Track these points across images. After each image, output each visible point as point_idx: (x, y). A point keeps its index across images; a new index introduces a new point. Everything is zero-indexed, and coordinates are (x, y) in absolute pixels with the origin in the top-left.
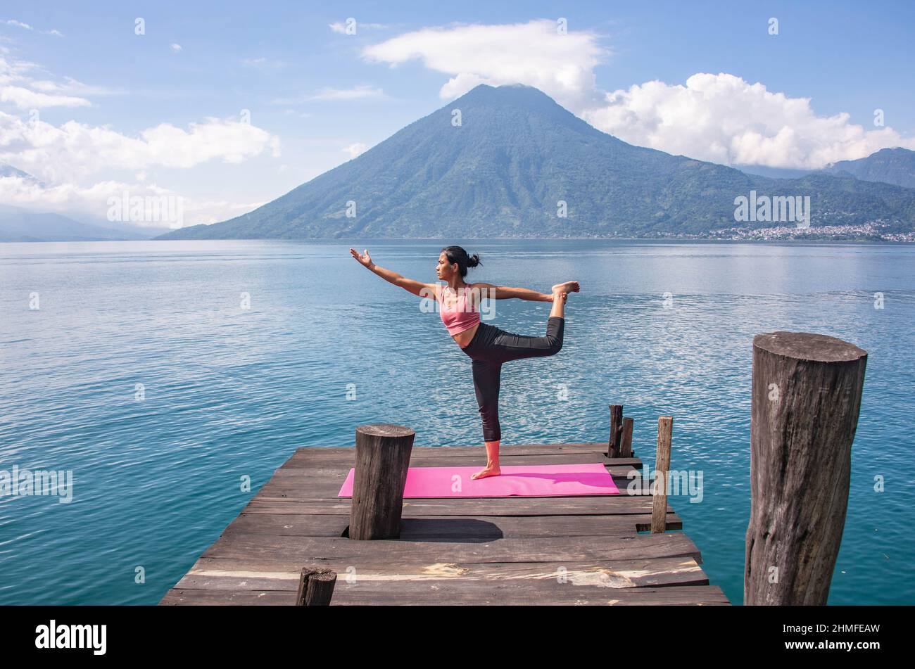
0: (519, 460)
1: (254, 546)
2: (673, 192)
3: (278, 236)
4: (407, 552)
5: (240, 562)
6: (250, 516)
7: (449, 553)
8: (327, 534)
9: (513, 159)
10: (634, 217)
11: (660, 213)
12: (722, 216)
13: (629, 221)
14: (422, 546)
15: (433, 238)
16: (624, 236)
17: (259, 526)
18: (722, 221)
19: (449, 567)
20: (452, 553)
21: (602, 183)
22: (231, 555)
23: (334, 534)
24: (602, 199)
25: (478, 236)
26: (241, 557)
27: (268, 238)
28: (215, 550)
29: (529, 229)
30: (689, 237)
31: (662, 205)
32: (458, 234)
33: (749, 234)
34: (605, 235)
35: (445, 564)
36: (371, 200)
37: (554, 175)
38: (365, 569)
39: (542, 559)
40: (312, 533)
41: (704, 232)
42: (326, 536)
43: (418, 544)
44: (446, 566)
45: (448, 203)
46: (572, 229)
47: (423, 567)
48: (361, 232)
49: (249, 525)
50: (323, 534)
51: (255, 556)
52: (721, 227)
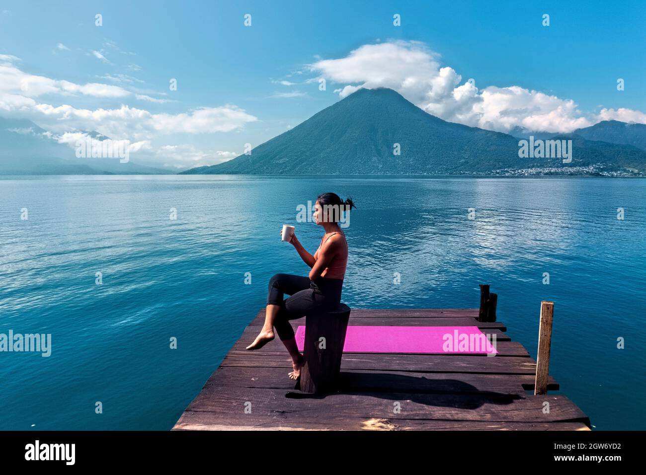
0: (415, 321)
1: (228, 399)
2: (471, 148)
3: (248, 173)
4: (347, 405)
5: (217, 415)
6: (226, 368)
7: (380, 408)
8: (284, 387)
9: (379, 130)
10: (447, 163)
11: (463, 160)
12: (500, 162)
13: (445, 165)
14: (358, 399)
15: (334, 174)
16: (442, 174)
17: (232, 378)
18: (499, 165)
19: (383, 422)
20: (382, 408)
21: (429, 143)
22: (210, 408)
23: (288, 386)
24: (429, 152)
25: (359, 173)
26: (218, 409)
27: (242, 174)
28: (197, 402)
29: (388, 169)
30: (479, 174)
31: (464, 156)
32: (348, 172)
33: (516, 172)
34: (431, 173)
35: (379, 420)
36: (299, 153)
37: (402, 140)
38: (315, 423)
39: (456, 417)
40: (273, 386)
41: (489, 171)
42: (283, 389)
43: (354, 397)
44: (379, 422)
45: (342, 155)
46: (412, 169)
47: (361, 423)
48: (294, 171)
49: (225, 377)
50: (281, 386)
51: (229, 408)
52: (499, 169)
